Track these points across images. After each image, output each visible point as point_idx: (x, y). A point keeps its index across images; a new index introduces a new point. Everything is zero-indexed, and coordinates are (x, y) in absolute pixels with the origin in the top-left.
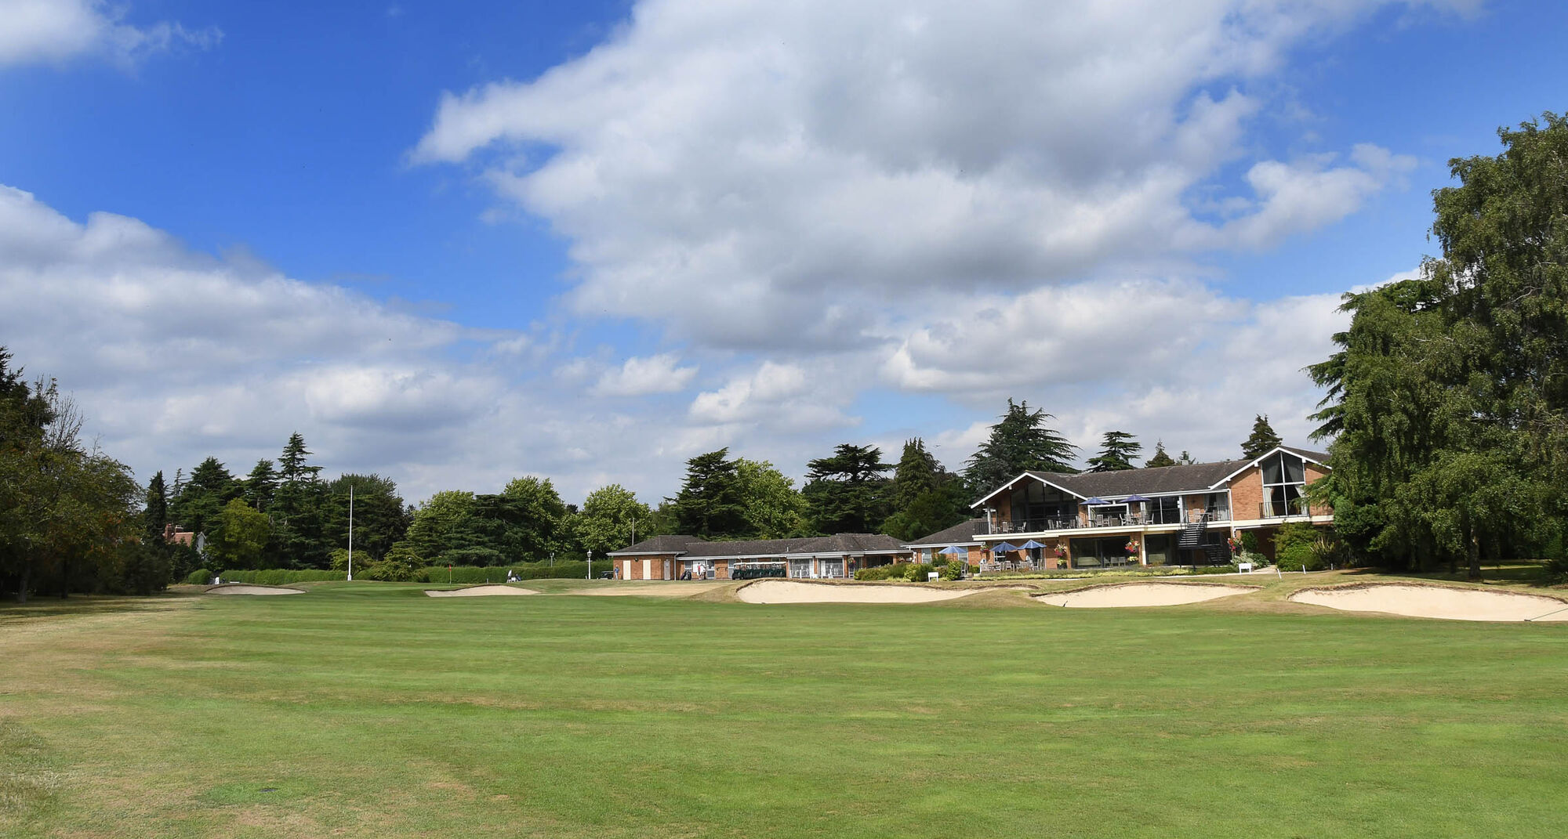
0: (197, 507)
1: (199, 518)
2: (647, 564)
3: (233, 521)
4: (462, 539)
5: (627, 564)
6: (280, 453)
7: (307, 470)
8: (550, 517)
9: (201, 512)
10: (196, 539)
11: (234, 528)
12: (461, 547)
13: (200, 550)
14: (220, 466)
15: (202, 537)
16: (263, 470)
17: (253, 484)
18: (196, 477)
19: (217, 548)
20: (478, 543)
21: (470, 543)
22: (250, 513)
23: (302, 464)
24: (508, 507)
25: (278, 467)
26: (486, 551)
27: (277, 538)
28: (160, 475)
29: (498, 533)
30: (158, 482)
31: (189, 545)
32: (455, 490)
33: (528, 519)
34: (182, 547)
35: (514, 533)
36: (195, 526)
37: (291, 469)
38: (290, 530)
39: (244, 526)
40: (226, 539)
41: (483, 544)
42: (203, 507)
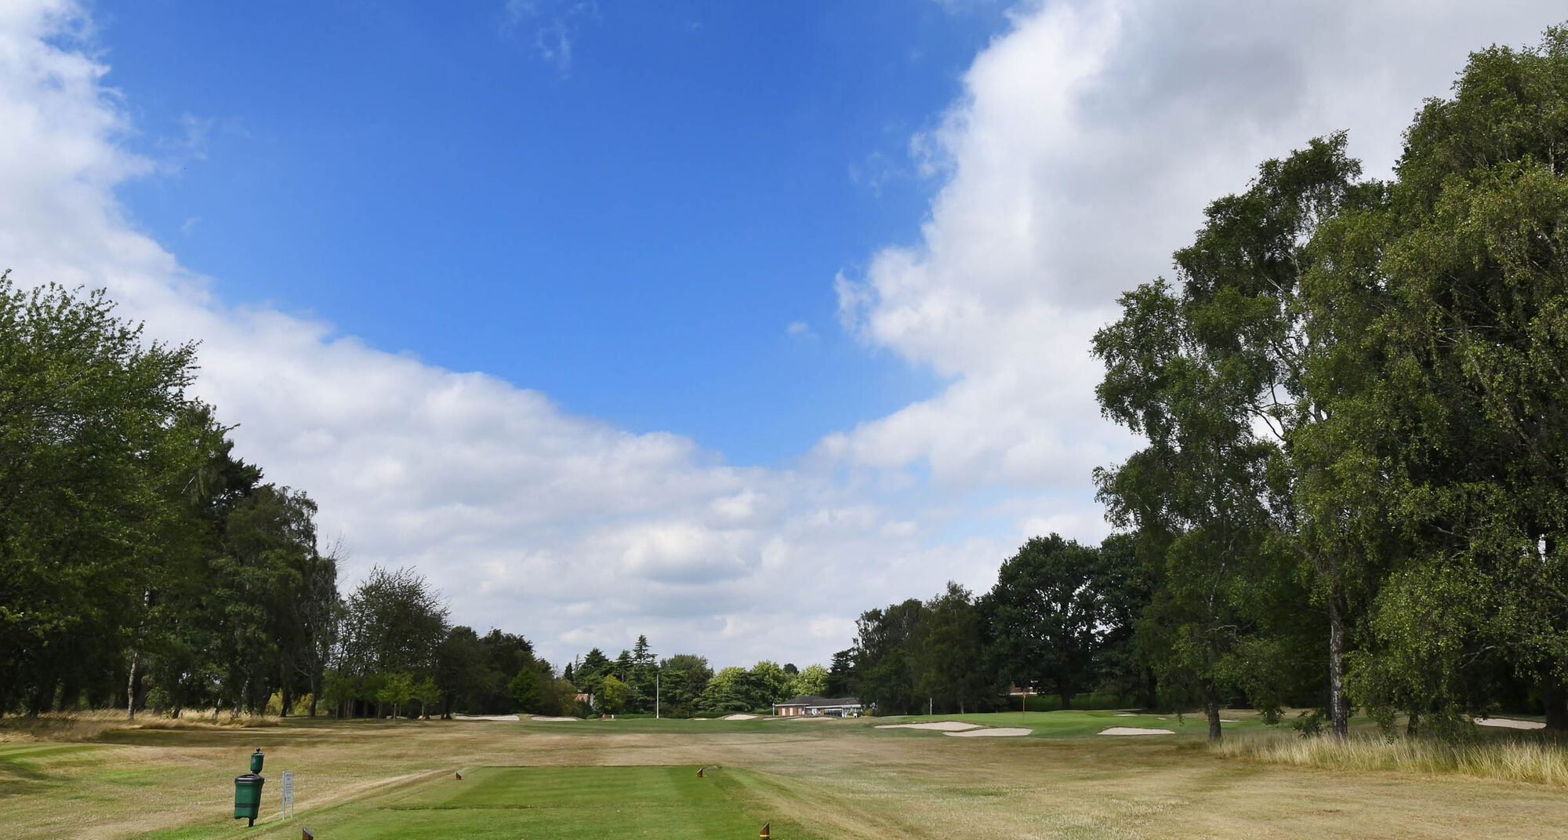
0: (589, 681)
1: (591, 686)
2: (791, 709)
3: (609, 688)
4: (727, 696)
5: (784, 710)
6: (634, 647)
7: (649, 656)
8: (776, 684)
9: (591, 683)
10: (589, 697)
11: (609, 691)
12: (727, 701)
13: (591, 704)
14: (601, 653)
15: (592, 697)
16: (625, 656)
17: (620, 665)
18: (587, 660)
19: (600, 703)
20: (735, 699)
21: (732, 699)
22: (617, 683)
23: (646, 652)
24: (753, 678)
25: (633, 655)
26: (739, 703)
27: (632, 697)
28: (570, 664)
29: (747, 693)
30: (569, 668)
31: (586, 701)
32: (733, 666)
33: (764, 685)
34: (582, 703)
35: (756, 693)
36: (588, 690)
37: (640, 656)
38: (639, 692)
39: (614, 691)
40: (605, 698)
41: (738, 699)
42: (592, 680)
